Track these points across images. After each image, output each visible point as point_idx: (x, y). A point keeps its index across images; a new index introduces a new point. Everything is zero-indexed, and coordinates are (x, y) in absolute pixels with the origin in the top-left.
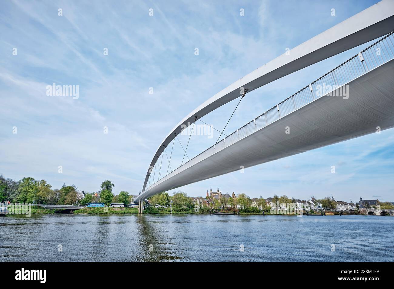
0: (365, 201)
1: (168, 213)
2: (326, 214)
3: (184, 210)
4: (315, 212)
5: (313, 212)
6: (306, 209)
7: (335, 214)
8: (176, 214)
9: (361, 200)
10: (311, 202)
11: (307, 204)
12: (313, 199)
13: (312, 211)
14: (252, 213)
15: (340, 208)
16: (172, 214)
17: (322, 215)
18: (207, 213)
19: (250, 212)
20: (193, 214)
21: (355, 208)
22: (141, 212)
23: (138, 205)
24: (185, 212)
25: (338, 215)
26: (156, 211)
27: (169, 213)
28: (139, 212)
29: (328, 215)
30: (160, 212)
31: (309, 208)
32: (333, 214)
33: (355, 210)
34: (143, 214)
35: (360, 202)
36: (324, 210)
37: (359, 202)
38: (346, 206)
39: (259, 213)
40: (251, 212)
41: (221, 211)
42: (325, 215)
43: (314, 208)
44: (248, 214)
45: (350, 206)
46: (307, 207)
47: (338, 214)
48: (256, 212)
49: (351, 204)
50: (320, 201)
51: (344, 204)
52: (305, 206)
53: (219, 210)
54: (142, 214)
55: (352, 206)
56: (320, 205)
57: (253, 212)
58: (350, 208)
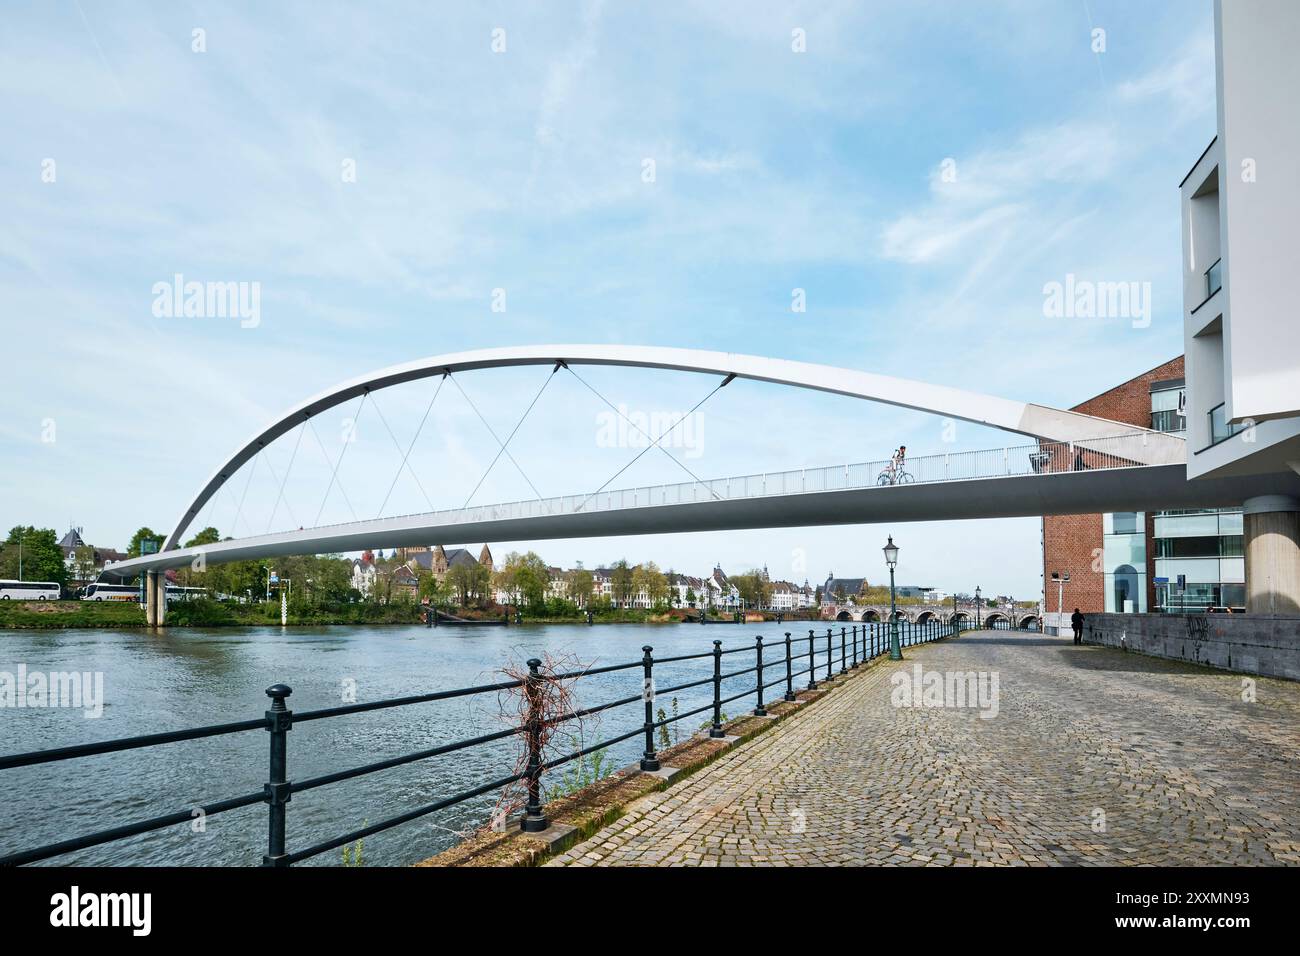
0: (838, 580)
1: (270, 621)
2: (748, 618)
3: (330, 611)
4: (719, 615)
5: (716, 614)
6: (699, 605)
7: (766, 620)
8: (299, 624)
9: (831, 579)
10: (715, 584)
11: (704, 590)
12: (718, 574)
13: (714, 611)
14: (553, 620)
15: (781, 601)
16: (286, 625)
17: (736, 621)
18: (413, 620)
19: (547, 617)
20: (363, 624)
21: (812, 600)
22: (160, 620)
23: (138, 590)
24: (332, 618)
25: (772, 623)
26: (223, 617)
27: (274, 621)
28: (149, 618)
29: (750, 621)
30: (237, 618)
31: (707, 601)
32: (761, 618)
33: (812, 608)
34: (170, 626)
35: (826, 583)
36: (741, 607)
37: (824, 585)
38: (795, 595)
39: (573, 617)
40: (551, 616)
41: (459, 613)
42: (744, 622)
43: (719, 601)
44: (542, 620)
45: (803, 597)
46: (702, 600)
47: (773, 620)
48: (566, 615)
49: (806, 591)
50: (736, 581)
51: (791, 590)
52: (697, 594)
53: (453, 610)
54: (163, 626)
55: (807, 596)
56: (735, 592)
57: (558, 615)
58: (801, 600)
